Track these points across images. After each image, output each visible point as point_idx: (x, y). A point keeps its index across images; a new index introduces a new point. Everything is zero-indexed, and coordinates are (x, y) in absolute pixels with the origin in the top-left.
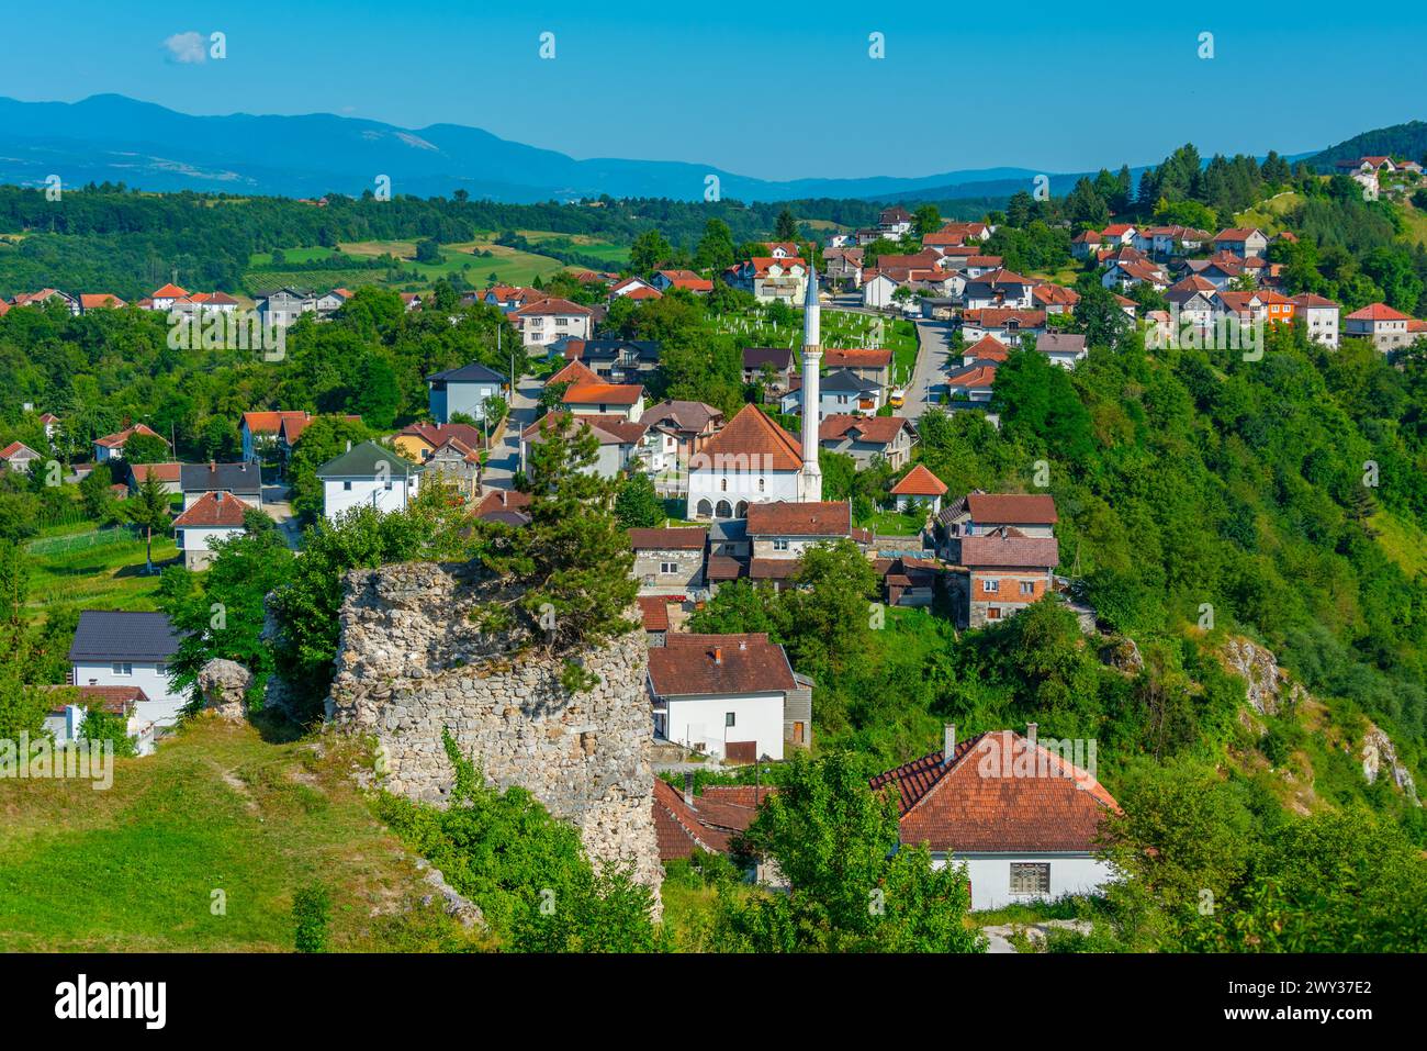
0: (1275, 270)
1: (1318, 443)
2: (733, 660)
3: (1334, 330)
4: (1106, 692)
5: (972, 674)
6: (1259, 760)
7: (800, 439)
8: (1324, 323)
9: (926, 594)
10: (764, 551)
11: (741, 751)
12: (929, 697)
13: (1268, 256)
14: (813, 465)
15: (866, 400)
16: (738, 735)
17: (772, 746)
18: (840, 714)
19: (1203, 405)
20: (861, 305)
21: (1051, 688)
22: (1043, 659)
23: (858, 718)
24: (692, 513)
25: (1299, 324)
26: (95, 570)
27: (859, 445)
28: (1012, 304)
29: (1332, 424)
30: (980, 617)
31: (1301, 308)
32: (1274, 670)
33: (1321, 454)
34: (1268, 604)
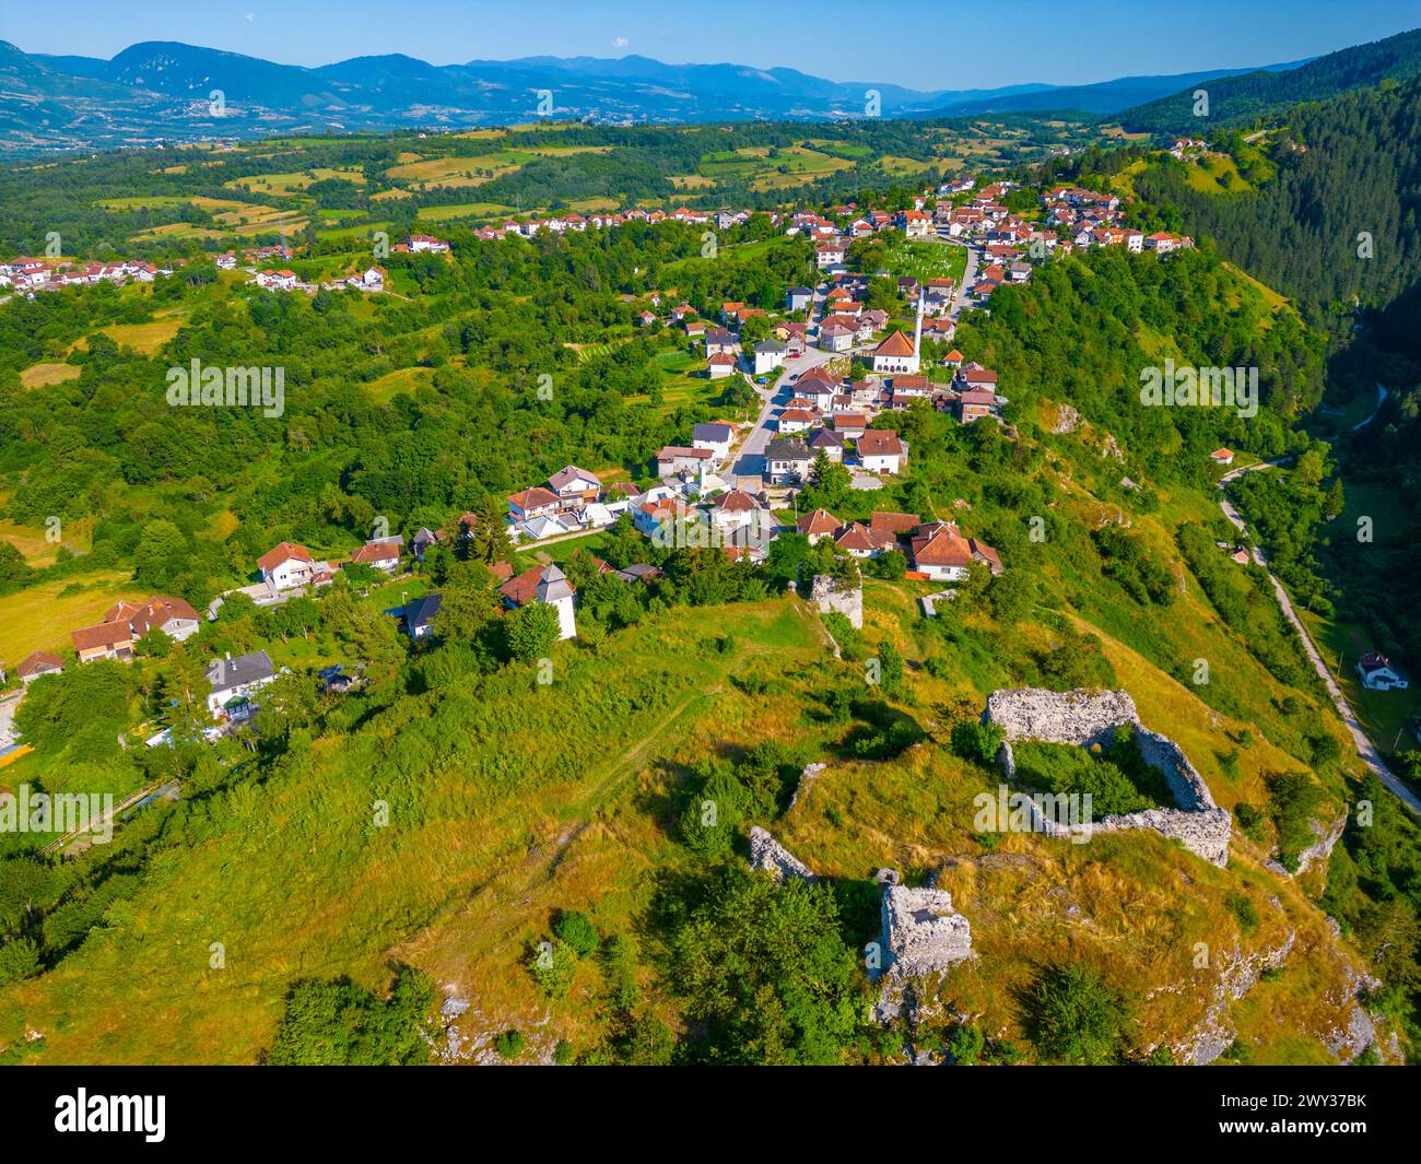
0: (1121, 214)
1: (1122, 301)
2: (884, 443)
3: (1140, 245)
4: (1003, 447)
5: (961, 439)
6: (1052, 470)
7: (913, 340)
8: (1136, 242)
9: (949, 408)
10: (897, 392)
11: (885, 471)
12: (946, 444)
13: (1118, 208)
14: (917, 353)
15: (942, 305)
16: (884, 466)
17: (894, 469)
18: (917, 454)
19: (1076, 286)
20: (947, 233)
21: (985, 446)
22: (983, 436)
23: (922, 455)
24: (875, 368)
25: (1125, 243)
26: (681, 372)
27: (935, 331)
28: (1006, 242)
29: (1129, 291)
30: (966, 419)
31: (1127, 236)
32: (1076, 415)
33: (1122, 306)
34: (1079, 388)
